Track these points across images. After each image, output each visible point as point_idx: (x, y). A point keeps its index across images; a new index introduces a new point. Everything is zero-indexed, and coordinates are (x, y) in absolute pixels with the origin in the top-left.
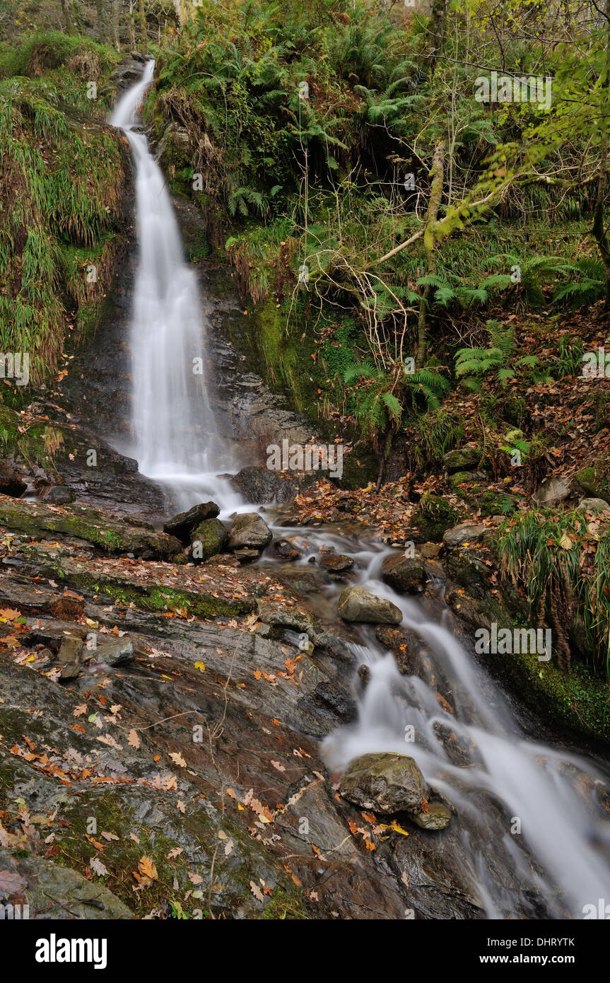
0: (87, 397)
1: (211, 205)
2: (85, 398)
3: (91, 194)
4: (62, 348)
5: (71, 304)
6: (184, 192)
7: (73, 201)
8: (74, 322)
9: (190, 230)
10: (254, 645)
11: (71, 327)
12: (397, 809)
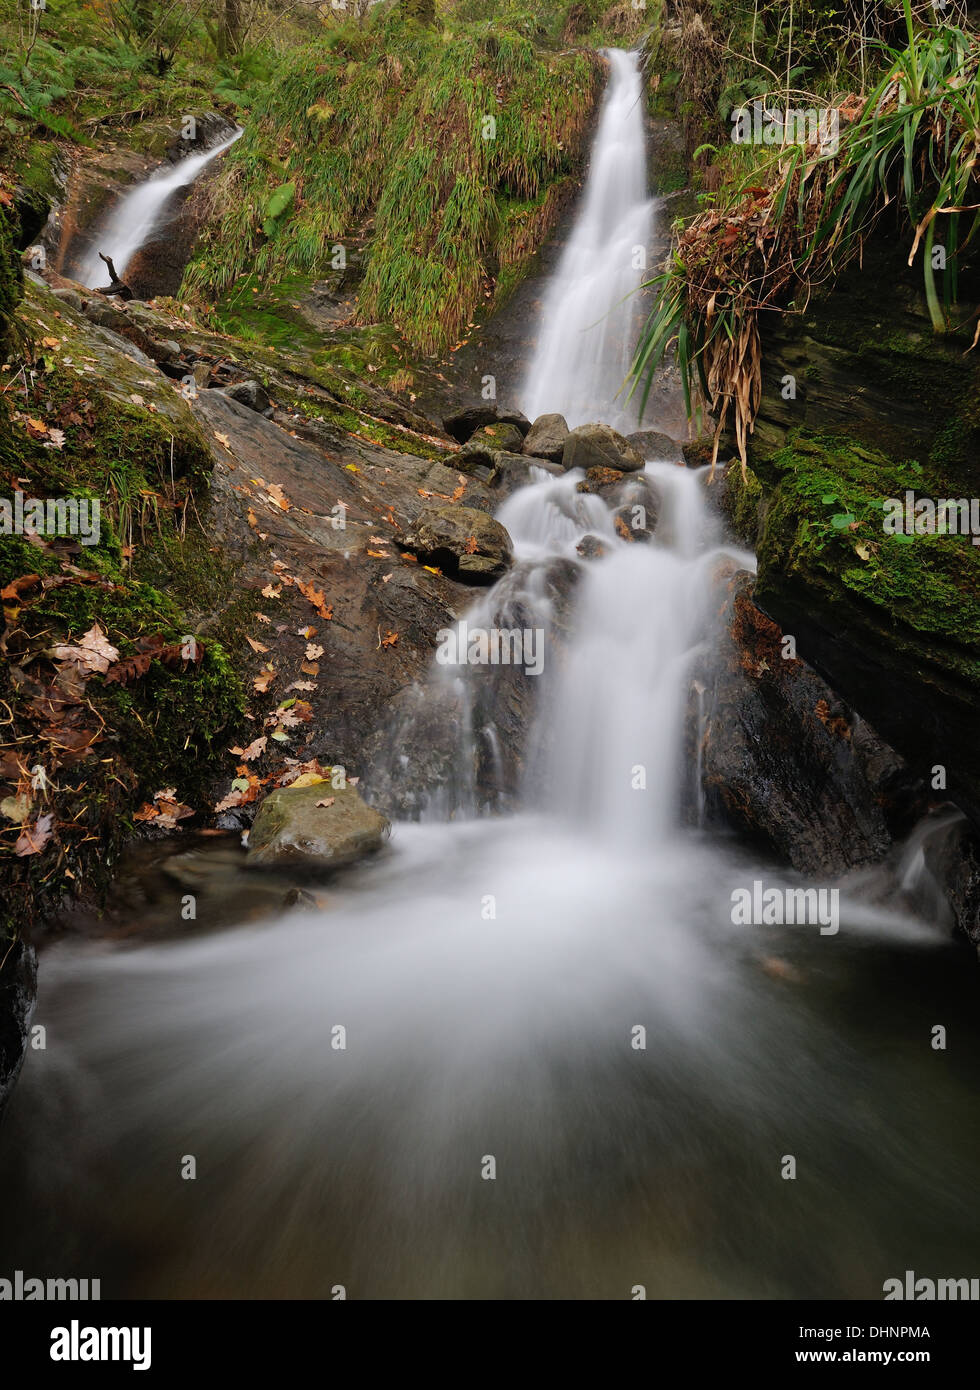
0: (479, 368)
1: (695, 114)
2: (476, 369)
3: (542, 129)
4: (471, 317)
5: (493, 269)
6: (666, 109)
7: (518, 140)
8: (492, 289)
9: (662, 156)
10: (429, 470)
11: (488, 294)
12: (437, 546)
